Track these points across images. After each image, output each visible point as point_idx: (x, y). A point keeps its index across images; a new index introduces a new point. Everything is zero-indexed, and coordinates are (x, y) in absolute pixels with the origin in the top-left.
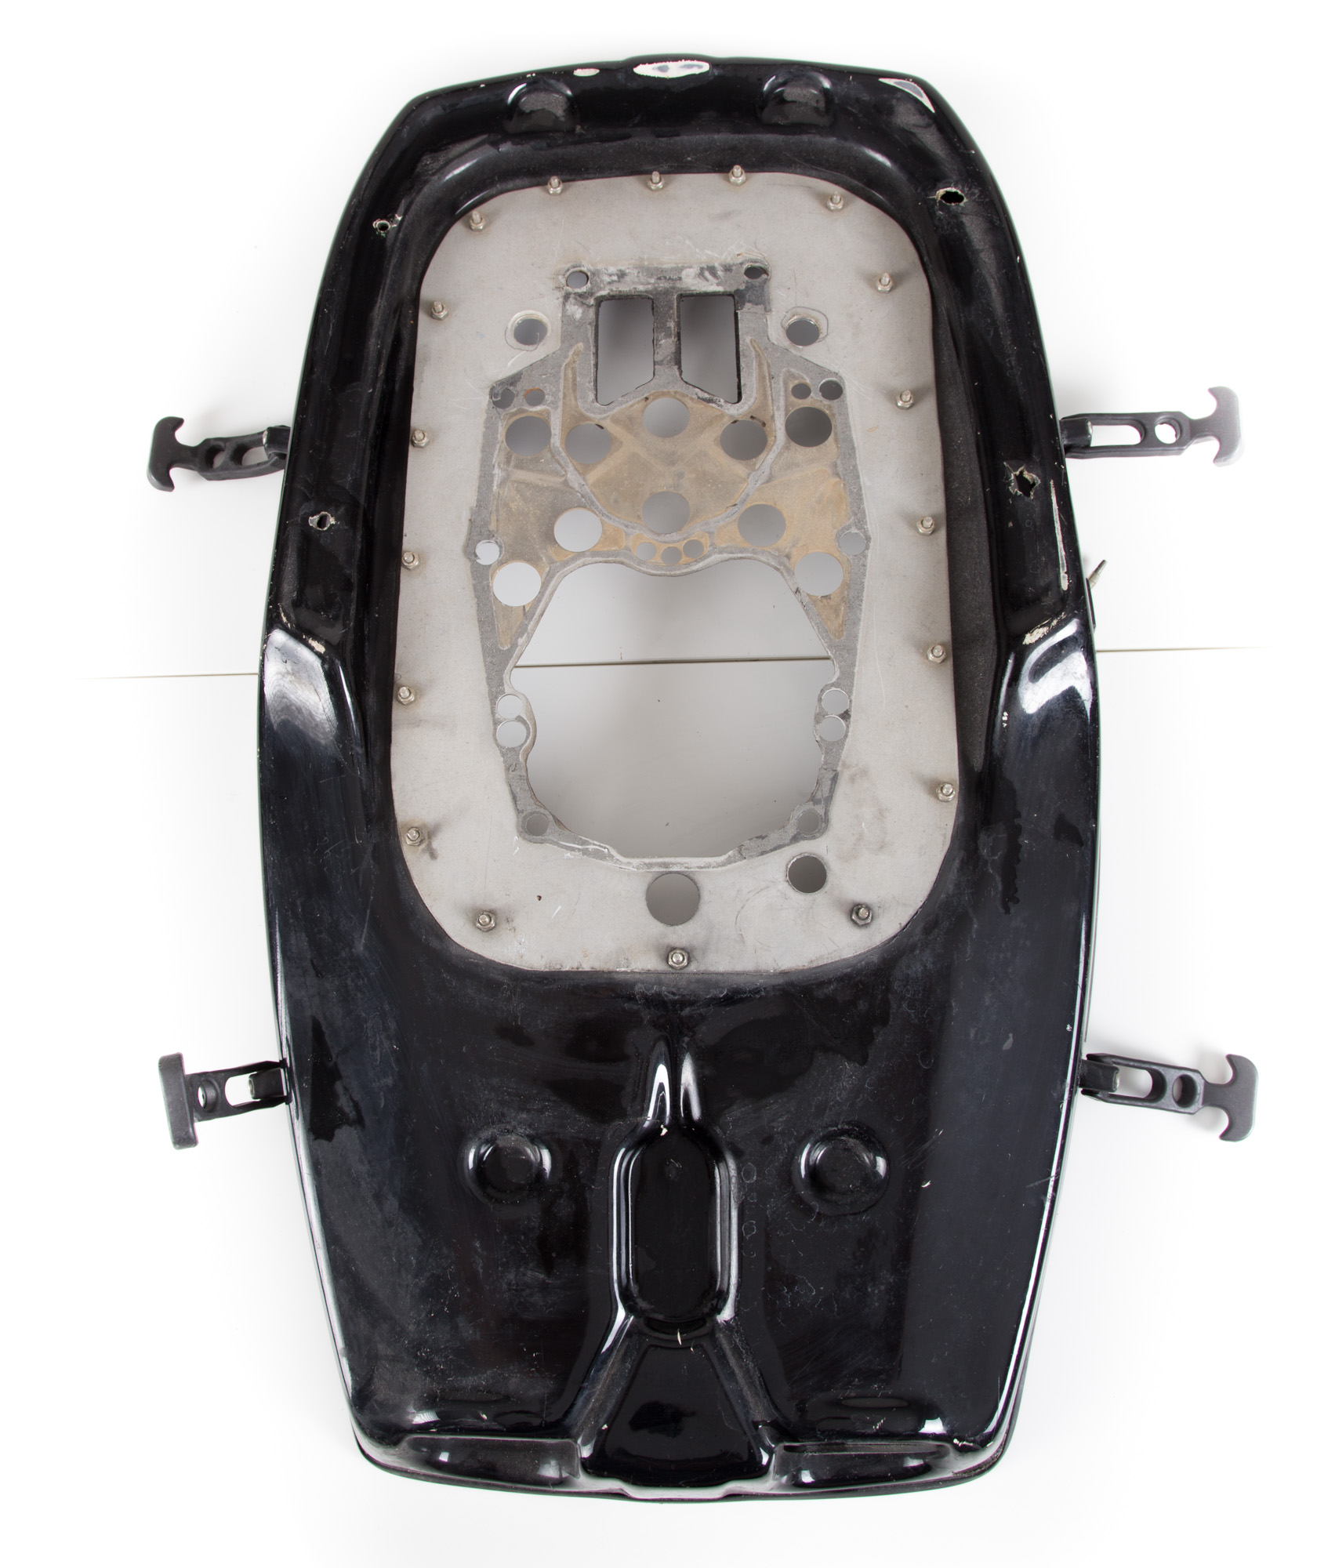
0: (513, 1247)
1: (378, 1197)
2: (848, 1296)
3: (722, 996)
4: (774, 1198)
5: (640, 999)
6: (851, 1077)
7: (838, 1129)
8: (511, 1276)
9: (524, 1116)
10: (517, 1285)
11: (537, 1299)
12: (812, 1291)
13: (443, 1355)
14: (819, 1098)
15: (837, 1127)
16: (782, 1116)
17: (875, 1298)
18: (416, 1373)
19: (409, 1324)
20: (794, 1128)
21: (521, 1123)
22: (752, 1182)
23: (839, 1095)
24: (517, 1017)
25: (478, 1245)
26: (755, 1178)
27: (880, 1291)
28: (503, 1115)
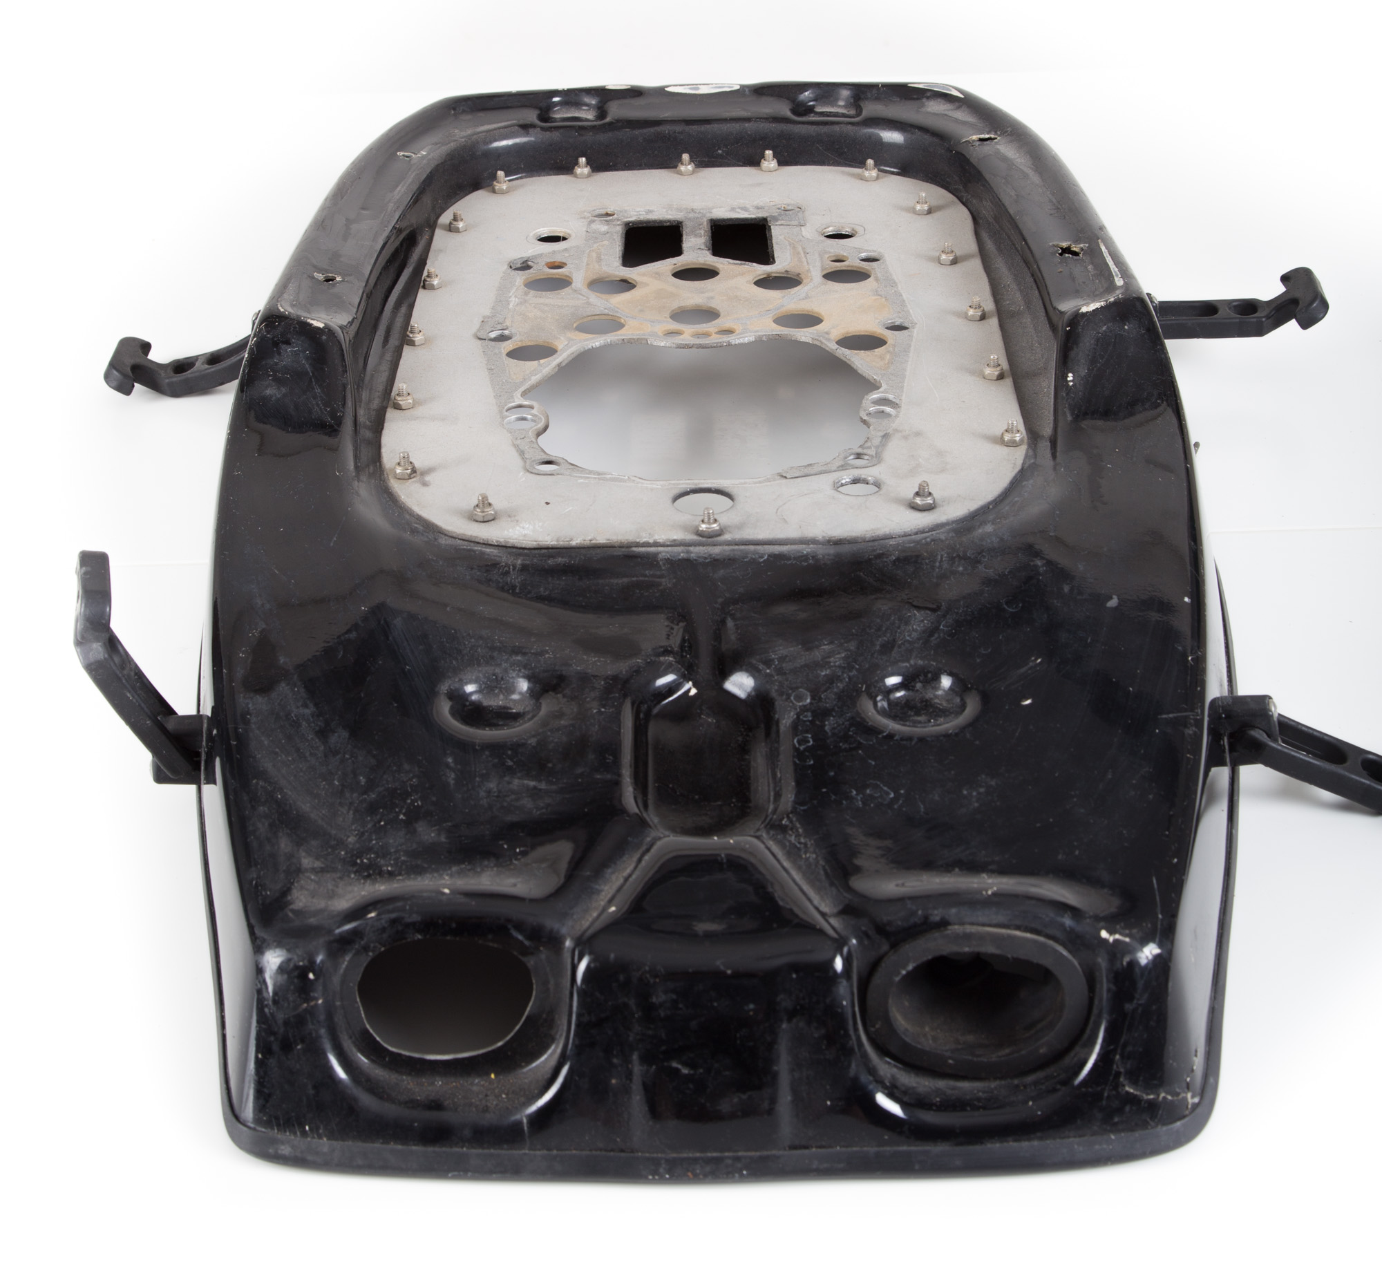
0: (496, 761)
1: (323, 734)
2: (937, 798)
3: (762, 560)
4: (834, 717)
5: (664, 565)
6: (922, 621)
7: (911, 665)
8: (492, 785)
9: (519, 658)
10: (500, 791)
11: (527, 803)
12: (888, 794)
13: (393, 858)
14: (885, 638)
15: (908, 661)
16: (839, 653)
17: (974, 800)
18: (353, 878)
19: (348, 837)
20: (855, 662)
21: (514, 664)
22: (805, 704)
23: (909, 636)
24: (516, 586)
25: (450, 760)
26: (808, 701)
27: (979, 793)
28: (492, 658)
